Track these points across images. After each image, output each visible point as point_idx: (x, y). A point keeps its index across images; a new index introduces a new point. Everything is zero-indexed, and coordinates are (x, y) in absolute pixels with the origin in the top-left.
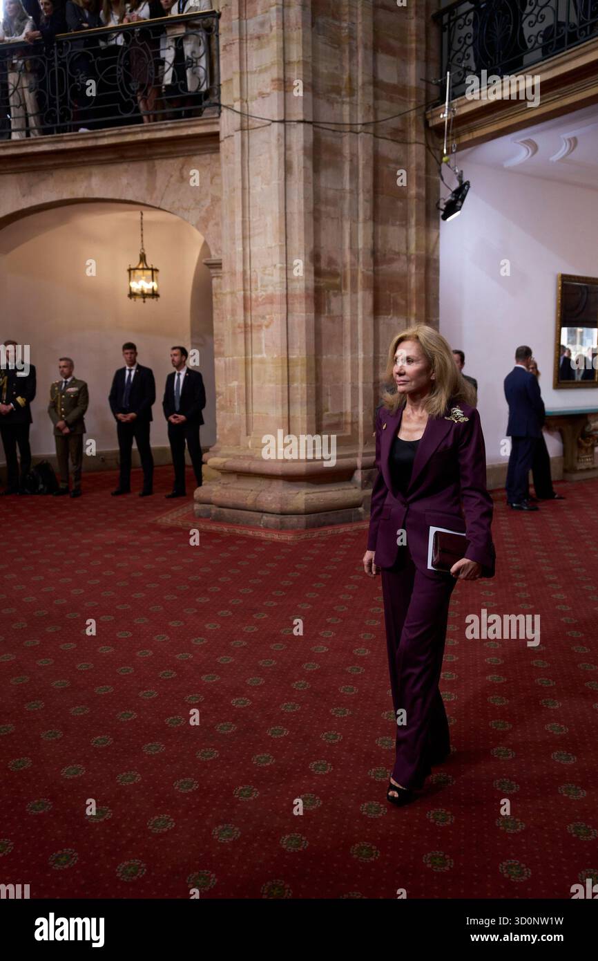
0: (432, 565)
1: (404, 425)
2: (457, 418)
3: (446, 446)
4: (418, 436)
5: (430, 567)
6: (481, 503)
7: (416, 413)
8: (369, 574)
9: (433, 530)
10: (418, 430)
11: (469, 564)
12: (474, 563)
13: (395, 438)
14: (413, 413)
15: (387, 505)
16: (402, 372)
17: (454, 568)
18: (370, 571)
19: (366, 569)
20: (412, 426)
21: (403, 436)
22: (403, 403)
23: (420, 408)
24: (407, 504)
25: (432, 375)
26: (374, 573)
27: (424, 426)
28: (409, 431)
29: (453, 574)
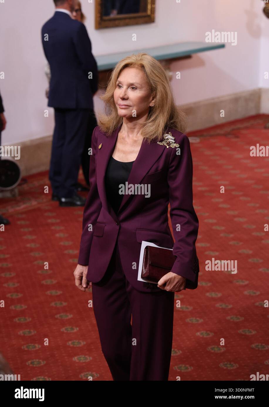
0: (142, 277)
1: (119, 146)
2: (169, 144)
3: (157, 170)
4: (132, 157)
5: (139, 279)
6: (188, 223)
7: (131, 136)
8: (80, 288)
9: (145, 244)
10: (132, 152)
11: (175, 278)
12: (180, 277)
13: (111, 159)
14: (128, 136)
15: (100, 223)
16: (126, 97)
17: (161, 282)
18: (81, 284)
19: (77, 283)
20: (128, 148)
21: (118, 157)
22: (119, 125)
23: (136, 130)
24: (119, 223)
25: (151, 102)
26: (84, 286)
27: (138, 149)
28: (124, 152)
29: (160, 286)
